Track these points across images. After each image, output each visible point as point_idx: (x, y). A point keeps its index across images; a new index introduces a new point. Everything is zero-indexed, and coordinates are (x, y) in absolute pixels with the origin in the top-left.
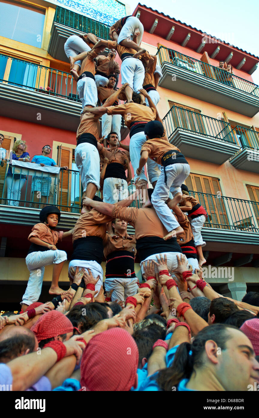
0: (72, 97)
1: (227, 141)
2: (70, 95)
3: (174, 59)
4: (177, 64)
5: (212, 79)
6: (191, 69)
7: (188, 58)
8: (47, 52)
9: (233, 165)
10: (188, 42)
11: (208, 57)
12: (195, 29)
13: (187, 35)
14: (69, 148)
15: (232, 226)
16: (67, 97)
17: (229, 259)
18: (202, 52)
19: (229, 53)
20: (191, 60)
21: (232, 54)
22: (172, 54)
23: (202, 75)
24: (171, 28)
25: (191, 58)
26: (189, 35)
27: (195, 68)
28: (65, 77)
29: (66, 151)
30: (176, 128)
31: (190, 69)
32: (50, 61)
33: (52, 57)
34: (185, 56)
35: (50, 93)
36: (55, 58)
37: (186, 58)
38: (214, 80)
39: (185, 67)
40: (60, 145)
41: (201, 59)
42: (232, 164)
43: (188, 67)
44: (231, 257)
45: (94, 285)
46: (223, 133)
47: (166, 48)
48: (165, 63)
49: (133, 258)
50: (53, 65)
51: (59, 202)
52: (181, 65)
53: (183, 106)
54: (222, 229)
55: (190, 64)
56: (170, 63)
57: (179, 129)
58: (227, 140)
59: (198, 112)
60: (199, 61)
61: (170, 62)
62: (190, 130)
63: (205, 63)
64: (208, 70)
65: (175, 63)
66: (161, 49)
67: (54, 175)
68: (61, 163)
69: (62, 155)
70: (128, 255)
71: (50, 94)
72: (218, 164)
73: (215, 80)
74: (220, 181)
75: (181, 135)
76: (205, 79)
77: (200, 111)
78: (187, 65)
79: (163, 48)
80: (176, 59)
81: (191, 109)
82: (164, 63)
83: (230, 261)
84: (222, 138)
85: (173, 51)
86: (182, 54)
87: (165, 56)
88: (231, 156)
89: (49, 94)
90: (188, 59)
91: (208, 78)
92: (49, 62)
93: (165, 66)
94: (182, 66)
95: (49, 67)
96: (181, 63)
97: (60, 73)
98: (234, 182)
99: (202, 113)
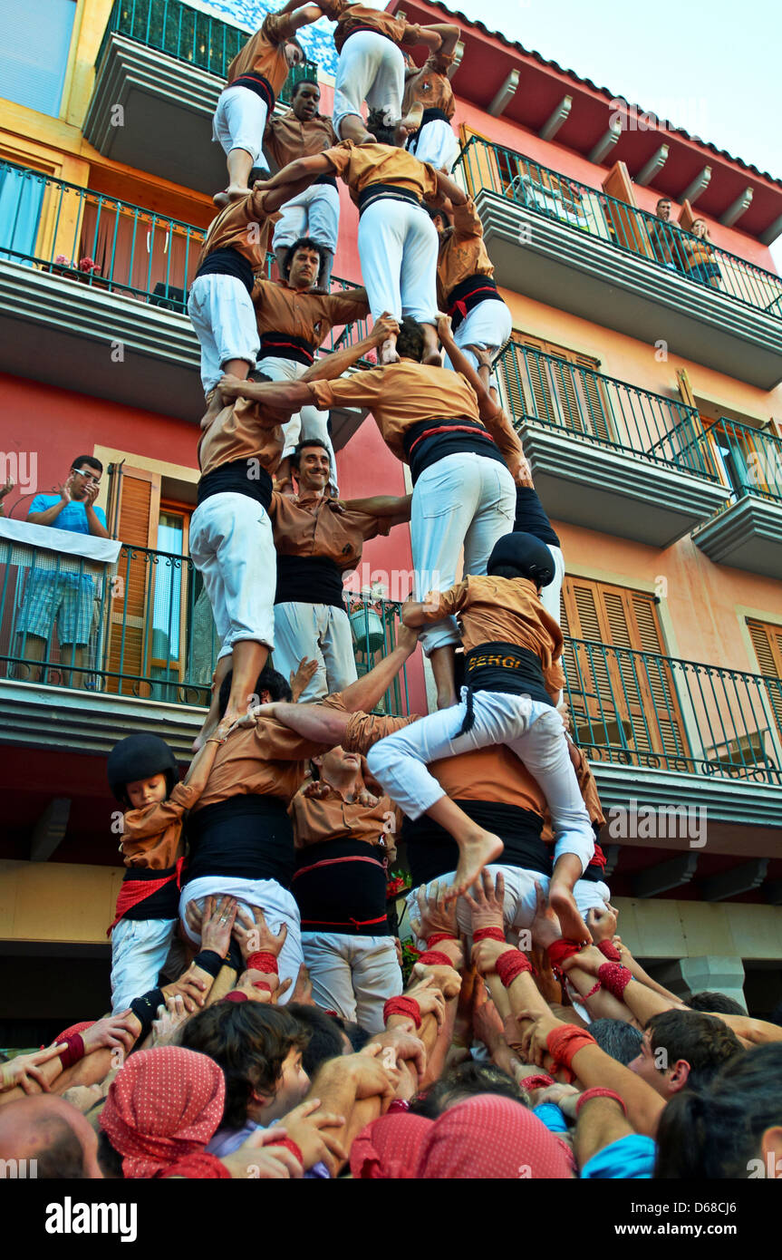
0: (166, 298)
1: (687, 469)
2: (160, 289)
3: (517, 183)
4: (524, 201)
5: (640, 257)
6: (571, 217)
7: (564, 183)
8: (79, 131)
9: (705, 552)
10: (561, 125)
11: (630, 181)
12: (588, 83)
13: (560, 102)
14: (150, 474)
15: (701, 761)
16: (150, 296)
17: (686, 875)
18: (608, 163)
19: (700, 171)
20: (572, 190)
21: (707, 174)
22: (507, 162)
23: (608, 242)
24: (508, 75)
25: (571, 181)
26: (567, 104)
27: (585, 217)
28: (144, 226)
29: (139, 484)
30: (517, 418)
31: (570, 219)
32: (90, 164)
33: (98, 150)
34: (553, 173)
35: (94, 279)
36: (107, 156)
37: (557, 181)
38: (647, 260)
39: (551, 211)
40: (117, 461)
41: (604, 186)
42: (699, 546)
43: (562, 214)
44: (692, 867)
45: (274, 956)
46: (674, 441)
47: (489, 144)
48: (488, 196)
49: (380, 865)
50: (99, 181)
51: (108, 660)
52: (538, 203)
53: (539, 343)
54: (668, 769)
55: (570, 202)
56: (501, 197)
57: (529, 423)
58: (687, 466)
59: (589, 367)
60: (600, 194)
61: (500, 193)
62: (563, 429)
63: (619, 202)
64: (626, 224)
65: (517, 195)
66: (471, 146)
67: (101, 566)
68: (121, 526)
69: (123, 498)
70: (362, 855)
71: (93, 285)
72: (654, 546)
73: (652, 262)
74: (660, 605)
75: (533, 445)
76: (619, 257)
77: (598, 364)
78: (559, 204)
79: (479, 143)
80: (522, 182)
81: (566, 353)
82: (484, 195)
83: (688, 880)
84: (669, 458)
85: (513, 153)
86: (541, 167)
87: (485, 172)
88: (700, 520)
89: (87, 283)
90: (561, 184)
91: (628, 251)
92: (86, 169)
93: (487, 205)
94: (542, 205)
95: (85, 187)
96: (539, 197)
97: (127, 212)
98: (706, 608)
99: (603, 370)
